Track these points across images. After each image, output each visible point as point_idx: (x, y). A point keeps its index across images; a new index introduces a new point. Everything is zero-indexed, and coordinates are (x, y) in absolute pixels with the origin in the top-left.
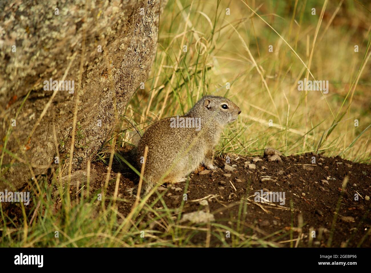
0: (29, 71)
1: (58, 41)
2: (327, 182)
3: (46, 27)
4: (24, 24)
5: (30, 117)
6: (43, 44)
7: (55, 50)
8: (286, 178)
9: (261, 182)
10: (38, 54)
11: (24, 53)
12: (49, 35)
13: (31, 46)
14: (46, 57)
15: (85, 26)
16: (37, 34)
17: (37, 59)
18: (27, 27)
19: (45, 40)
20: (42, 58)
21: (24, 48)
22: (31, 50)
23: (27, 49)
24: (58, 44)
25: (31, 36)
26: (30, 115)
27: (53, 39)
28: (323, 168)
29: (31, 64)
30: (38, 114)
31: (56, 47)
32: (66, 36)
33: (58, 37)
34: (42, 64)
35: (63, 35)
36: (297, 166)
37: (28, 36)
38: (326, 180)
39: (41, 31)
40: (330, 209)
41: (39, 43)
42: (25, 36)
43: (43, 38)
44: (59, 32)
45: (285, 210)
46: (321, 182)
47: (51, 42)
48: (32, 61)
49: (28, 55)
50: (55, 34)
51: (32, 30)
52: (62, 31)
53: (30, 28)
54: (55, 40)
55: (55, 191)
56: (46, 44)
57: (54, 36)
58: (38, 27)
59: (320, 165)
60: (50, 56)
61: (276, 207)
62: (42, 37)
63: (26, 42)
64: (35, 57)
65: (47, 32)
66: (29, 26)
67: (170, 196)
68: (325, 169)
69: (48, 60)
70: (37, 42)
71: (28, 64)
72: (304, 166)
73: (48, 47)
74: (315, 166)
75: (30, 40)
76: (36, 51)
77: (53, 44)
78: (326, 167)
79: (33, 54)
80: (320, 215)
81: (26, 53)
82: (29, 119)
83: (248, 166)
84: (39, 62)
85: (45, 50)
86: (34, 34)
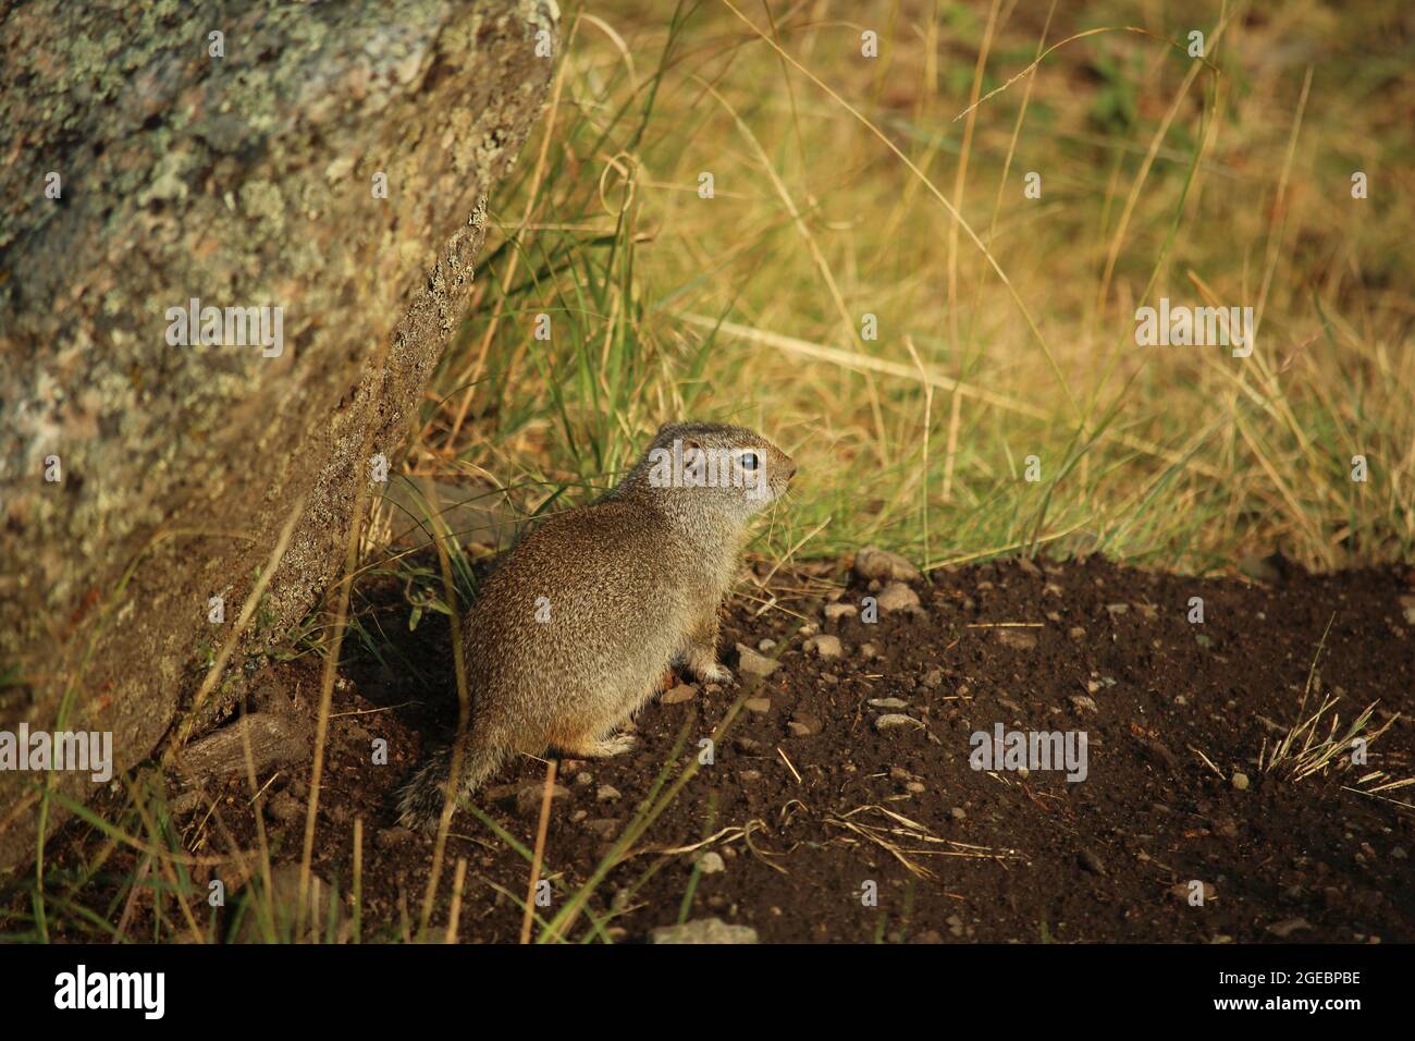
0: (141, 511)
1: (236, 402)
2: (1089, 702)
3: (198, 363)
4: (123, 357)
5: (121, 615)
6: (187, 419)
7: (228, 433)
8: (955, 703)
9: (874, 730)
10: (171, 453)
11: (125, 456)
12: (209, 390)
13: (149, 432)
14: (193, 461)
15: (321, 338)
16: (169, 387)
17: (170, 470)
18: (133, 369)
19: (194, 405)
20: (183, 464)
21: (125, 439)
22: (149, 445)
23: (134, 443)
24: (236, 412)
25: (147, 397)
26: (120, 607)
27: (222, 399)
28: (1066, 634)
29: (149, 487)
30: (146, 598)
31: (229, 422)
32: (264, 384)
33: (238, 392)
34: (183, 483)
35: (255, 385)
36: (978, 631)
37: (139, 399)
38: (1087, 694)
39: (181, 377)
40: (1122, 837)
41: (174, 416)
42: (130, 398)
43: (188, 402)
44: (241, 374)
45: (975, 858)
46: (1071, 704)
47: (214, 409)
48: (152, 478)
49: (140, 461)
50: (227, 383)
51: (152, 375)
52: (249, 371)
53: (144, 369)
54: (228, 401)
55: (175, 797)
56: (199, 417)
57: (224, 390)
58: (173, 363)
59: (1054, 621)
60: (211, 454)
61: (946, 847)
62: (183, 397)
63: (134, 421)
64: (162, 465)
65: (202, 378)
66: (141, 363)
67: (581, 821)
68: (1073, 640)
69: (202, 468)
70: (168, 415)
71: (139, 489)
72: (1003, 633)
73: (204, 425)
74: (1039, 629)
75: (146, 409)
76: (166, 446)
77: (221, 414)
78: (1078, 631)
79: (154, 455)
80: (1095, 873)
81: (133, 455)
82: (116, 620)
83: (817, 648)
84: (176, 477)
85: (193, 439)
86: (157, 390)
